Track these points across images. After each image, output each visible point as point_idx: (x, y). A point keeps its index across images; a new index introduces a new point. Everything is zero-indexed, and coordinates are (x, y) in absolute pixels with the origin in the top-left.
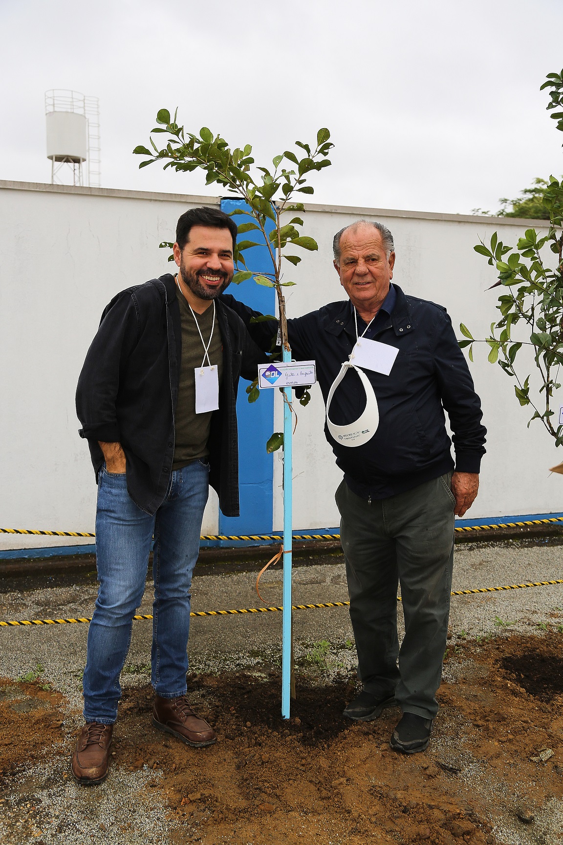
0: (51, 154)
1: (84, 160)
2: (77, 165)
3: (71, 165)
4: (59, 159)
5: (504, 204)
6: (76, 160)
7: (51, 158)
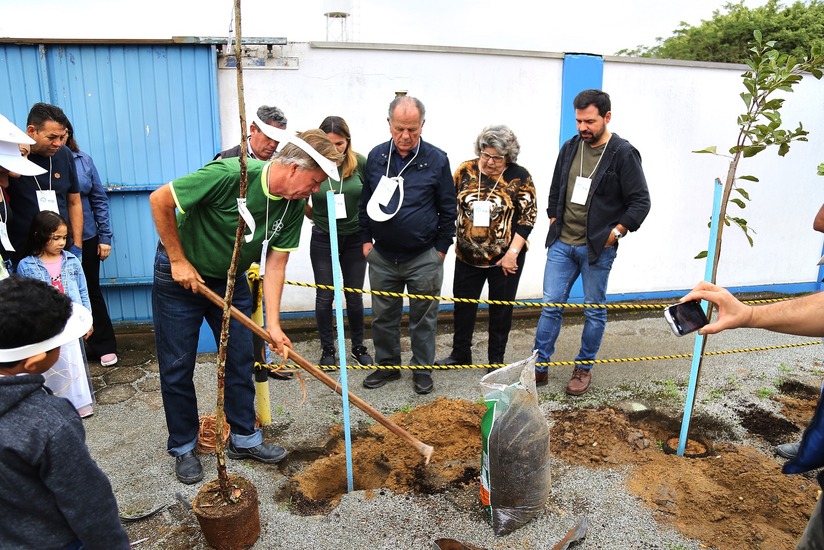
0: (326, 13)
1: (349, 15)
2: (344, 19)
3: (340, 19)
4: (332, 15)
5: (659, 41)
6: (344, 16)
7: (326, 15)
